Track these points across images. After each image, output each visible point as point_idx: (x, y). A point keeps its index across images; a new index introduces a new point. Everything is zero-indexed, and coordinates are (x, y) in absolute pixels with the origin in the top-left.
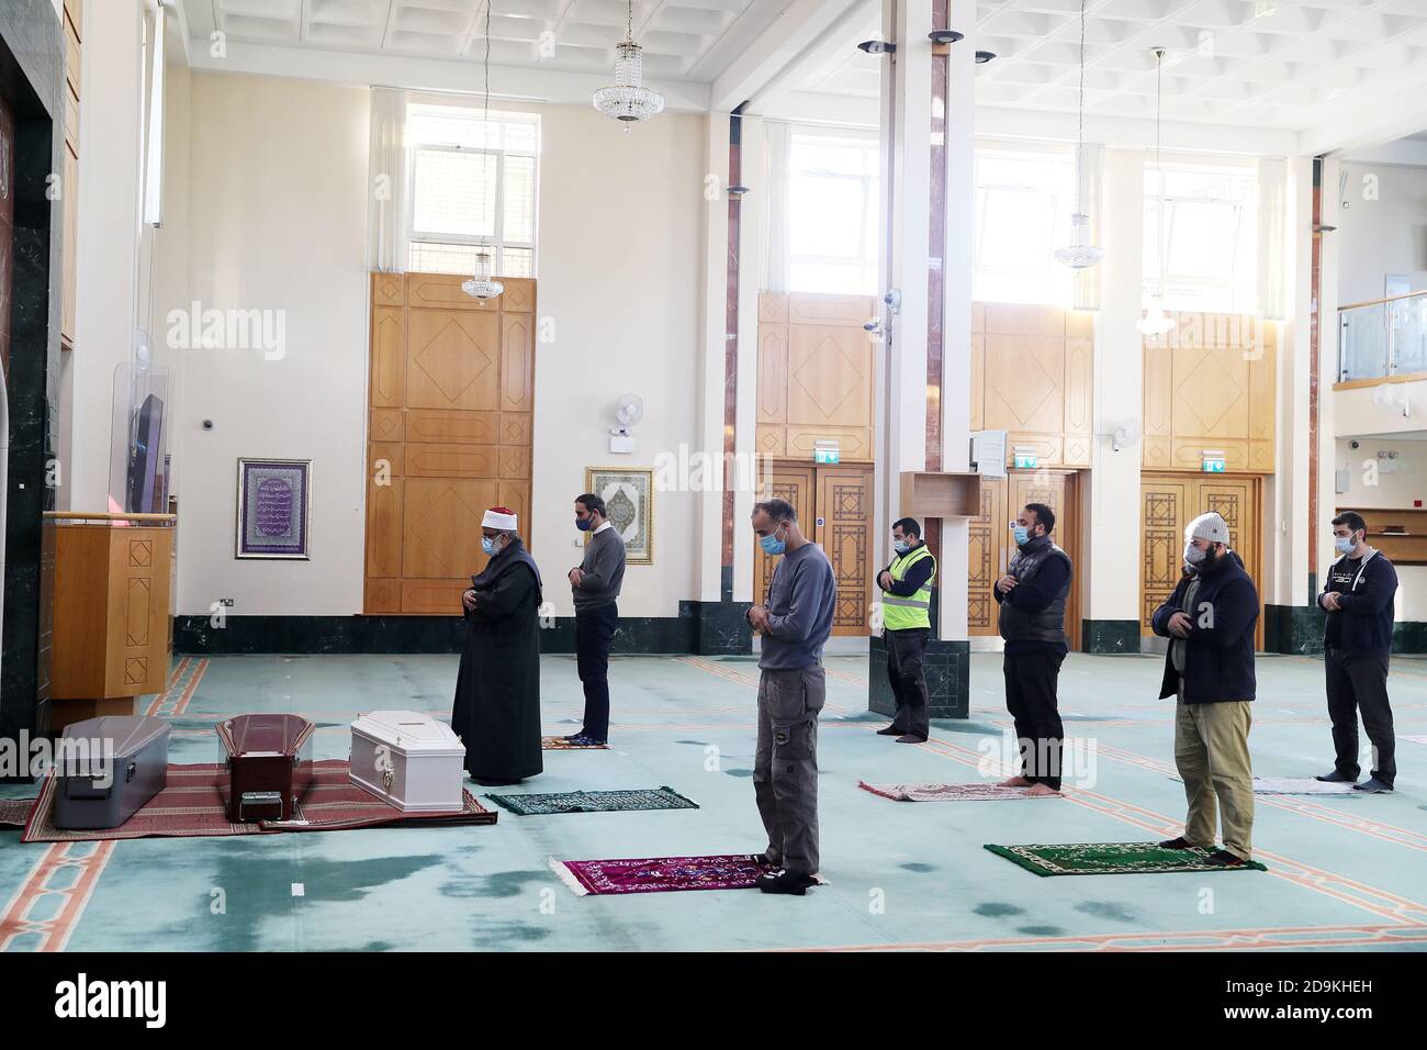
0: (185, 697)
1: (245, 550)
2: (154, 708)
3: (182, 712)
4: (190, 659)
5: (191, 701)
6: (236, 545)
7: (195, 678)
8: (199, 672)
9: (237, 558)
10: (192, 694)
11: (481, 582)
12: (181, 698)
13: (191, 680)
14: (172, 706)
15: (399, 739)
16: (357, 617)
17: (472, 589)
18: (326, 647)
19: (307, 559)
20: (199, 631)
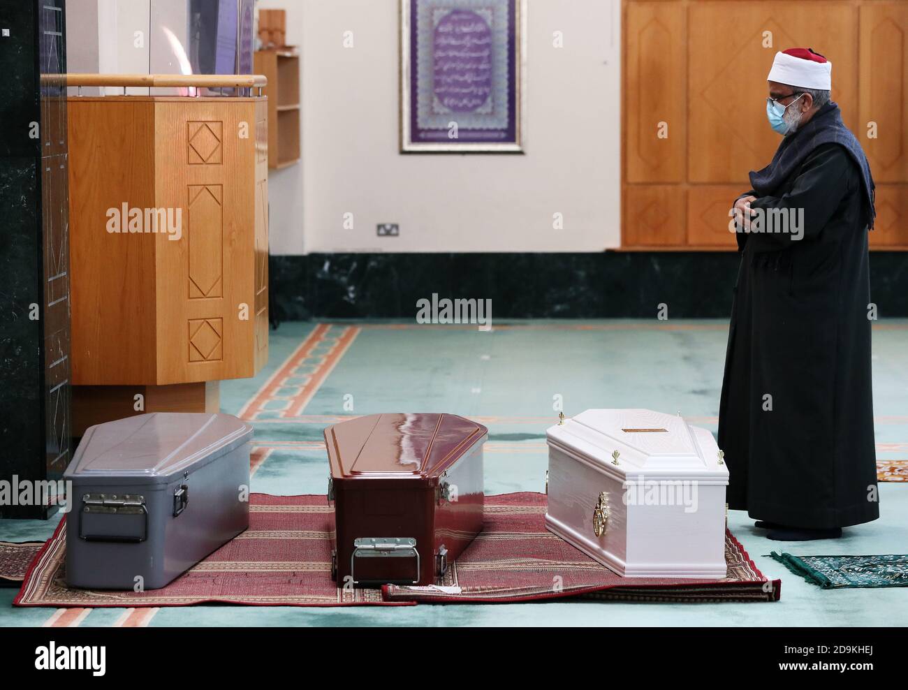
0: (308, 389)
1: (415, 138)
2: (254, 406)
3: (299, 413)
4: (329, 327)
5: (315, 396)
6: (401, 131)
7: (331, 359)
8: (337, 351)
9: (403, 152)
10: (320, 384)
11: (764, 181)
12: (301, 390)
13: (323, 362)
14: (286, 403)
15: (615, 455)
16: (610, 253)
17: (750, 194)
18: (558, 308)
19: (521, 153)
20: (344, 279)
